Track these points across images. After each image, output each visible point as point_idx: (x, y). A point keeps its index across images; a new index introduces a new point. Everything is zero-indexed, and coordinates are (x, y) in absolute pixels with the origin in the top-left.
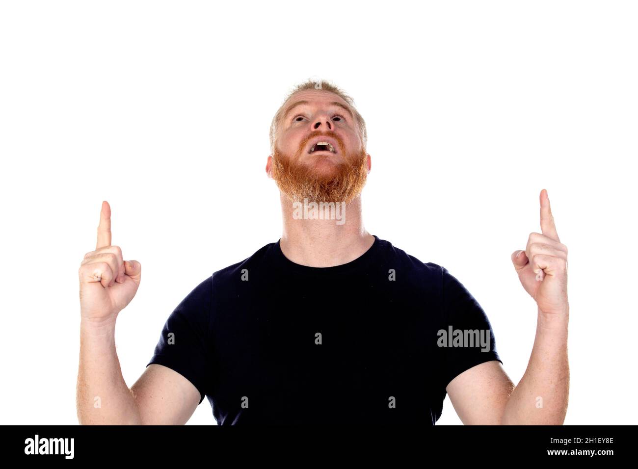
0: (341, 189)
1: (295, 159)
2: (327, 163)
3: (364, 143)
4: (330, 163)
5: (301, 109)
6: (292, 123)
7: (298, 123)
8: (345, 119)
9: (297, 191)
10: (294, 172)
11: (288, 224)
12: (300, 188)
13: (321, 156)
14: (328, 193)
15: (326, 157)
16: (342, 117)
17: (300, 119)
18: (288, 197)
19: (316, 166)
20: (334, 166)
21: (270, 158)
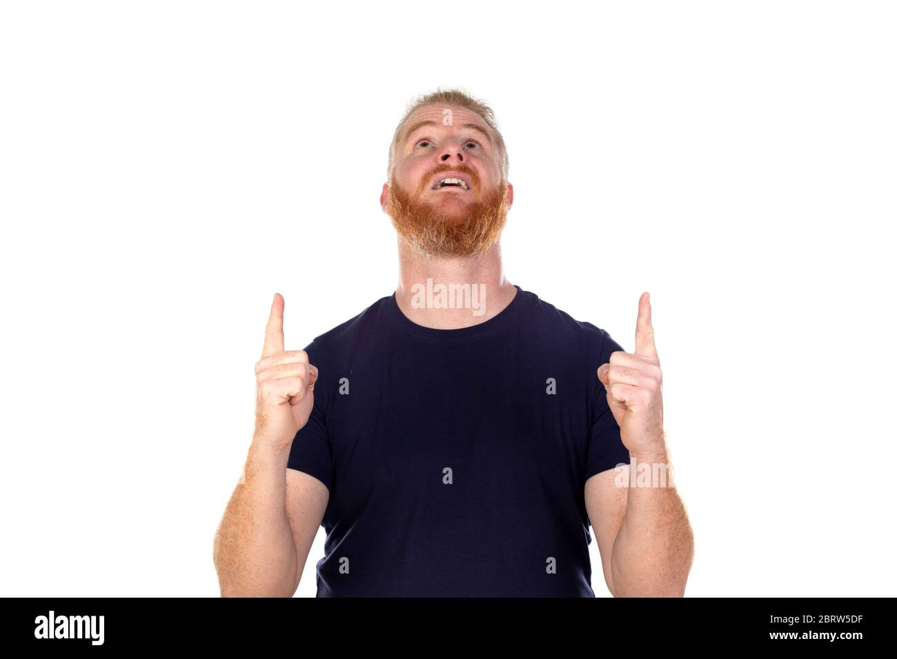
0: (474, 233)
1: (416, 195)
2: (457, 202)
3: (505, 174)
4: (460, 202)
5: (425, 132)
6: (414, 149)
7: (422, 151)
8: (480, 145)
9: (417, 236)
10: (415, 212)
11: (405, 273)
12: (421, 232)
13: (449, 193)
14: (457, 239)
15: (455, 194)
16: (477, 143)
17: (424, 145)
18: (406, 242)
19: (443, 206)
20: (464, 206)
21: (385, 186)
